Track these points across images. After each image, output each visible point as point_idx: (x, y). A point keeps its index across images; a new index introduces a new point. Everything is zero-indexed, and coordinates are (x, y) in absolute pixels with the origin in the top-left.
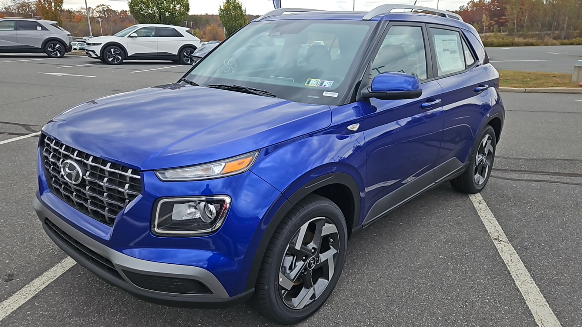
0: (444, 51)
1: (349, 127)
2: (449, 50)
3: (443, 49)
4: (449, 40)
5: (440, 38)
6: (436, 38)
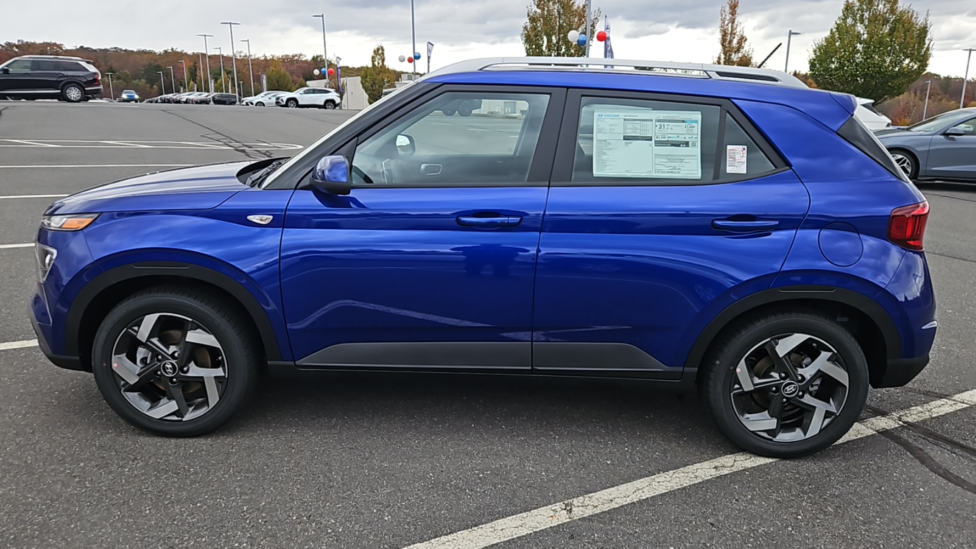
0: (624, 139)
1: (250, 217)
2: (654, 139)
3: (624, 136)
4: (660, 121)
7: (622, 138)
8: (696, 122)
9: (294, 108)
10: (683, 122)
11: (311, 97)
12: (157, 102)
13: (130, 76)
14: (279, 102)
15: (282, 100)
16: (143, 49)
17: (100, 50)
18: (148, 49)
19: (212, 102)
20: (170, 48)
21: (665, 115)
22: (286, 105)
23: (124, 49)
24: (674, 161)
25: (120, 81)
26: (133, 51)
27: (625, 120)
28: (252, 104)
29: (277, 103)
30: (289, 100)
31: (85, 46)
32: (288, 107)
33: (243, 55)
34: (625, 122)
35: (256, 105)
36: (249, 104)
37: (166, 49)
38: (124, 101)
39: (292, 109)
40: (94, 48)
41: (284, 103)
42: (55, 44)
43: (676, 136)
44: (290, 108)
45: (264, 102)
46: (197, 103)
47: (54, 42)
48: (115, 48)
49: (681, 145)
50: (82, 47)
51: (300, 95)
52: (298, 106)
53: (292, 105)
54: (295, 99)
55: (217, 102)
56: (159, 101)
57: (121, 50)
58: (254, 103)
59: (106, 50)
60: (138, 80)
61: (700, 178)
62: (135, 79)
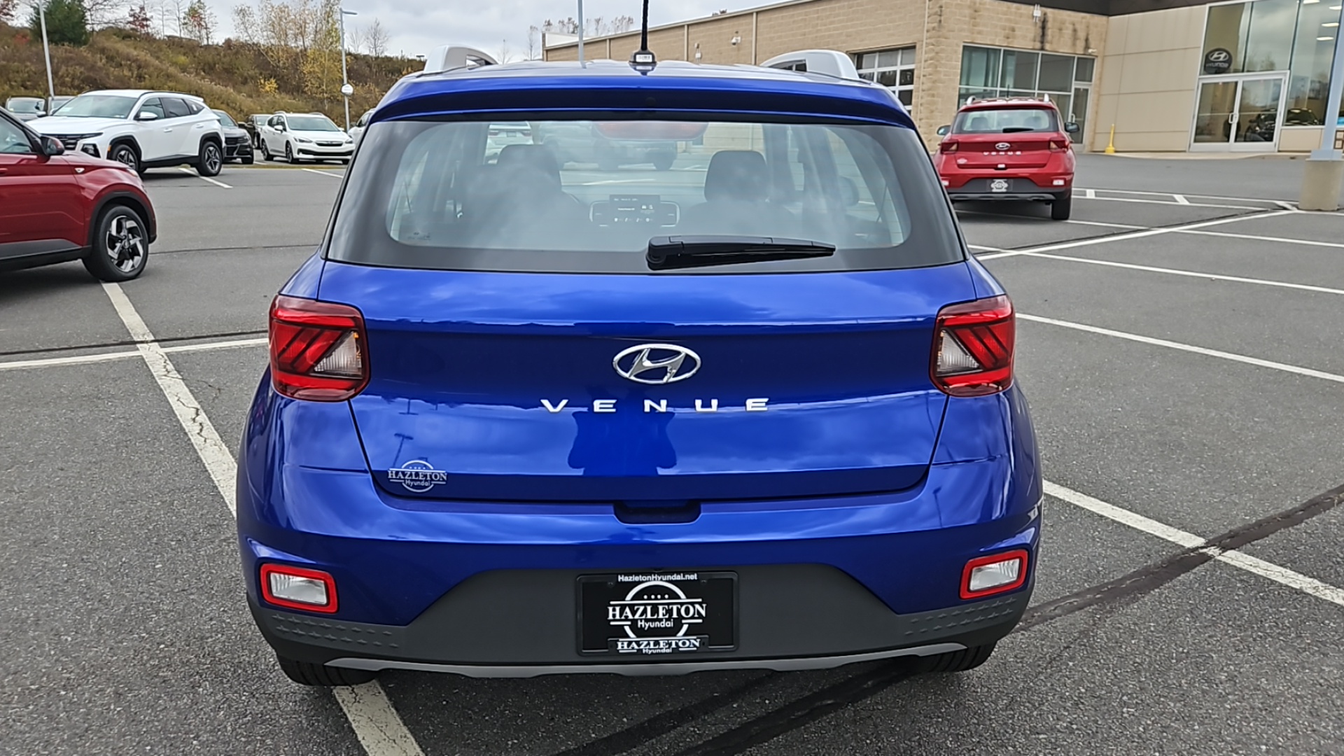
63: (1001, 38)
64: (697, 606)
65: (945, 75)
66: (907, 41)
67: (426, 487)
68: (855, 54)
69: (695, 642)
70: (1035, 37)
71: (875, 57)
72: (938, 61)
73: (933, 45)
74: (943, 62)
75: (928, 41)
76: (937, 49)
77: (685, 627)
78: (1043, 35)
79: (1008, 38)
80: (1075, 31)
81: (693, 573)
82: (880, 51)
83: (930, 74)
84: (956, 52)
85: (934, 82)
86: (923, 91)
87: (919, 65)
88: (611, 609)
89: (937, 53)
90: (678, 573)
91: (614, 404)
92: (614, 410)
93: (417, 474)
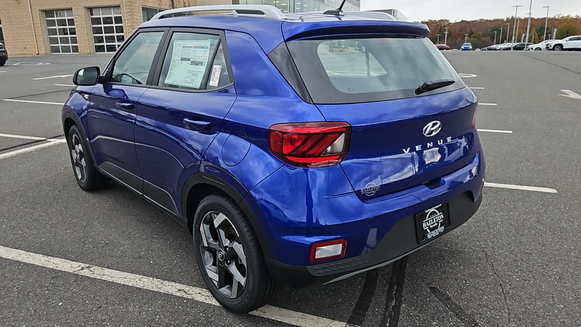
2: (191, 60)
3: (181, 58)
4: (195, 47)
5: (181, 44)
6: (176, 44)
7: (180, 59)
8: (207, 48)
9: (559, 51)
10: (203, 48)
11: (575, 43)
12: (485, 50)
13: (481, 36)
14: (548, 47)
15: (551, 46)
16: (497, 18)
17: (472, 21)
18: (500, 18)
19: (512, 49)
20: (511, 16)
21: (197, 43)
22: (553, 49)
23: (486, 19)
24: (194, 75)
25: (475, 39)
26: (491, 20)
27: (183, 47)
28: (532, 49)
29: (547, 48)
30: (556, 45)
31: (464, 20)
32: (554, 50)
33: (561, 16)
34: (184, 48)
35: (535, 50)
36: (530, 49)
37: (508, 17)
38: (463, 50)
39: (558, 52)
40: (469, 20)
41: (552, 48)
42: (446, 20)
43: (199, 58)
44: (556, 51)
45: (541, 47)
46: (504, 50)
47: (445, 19)
48: (481, 19)
49: (200, 64)
50: (462, 20)
51: (565, 42)
52: (563, 49)
53: (558, 49)
54: (561, 45)
55: (515, 48)
56: (487, 49)
57: (484, 20)
58: (534, 48)
59: (475, 21)
60: (485, 38)
61: (199, 88)
62: (484, 37)
63: (157, 4)
64: (441, 215)
65: (137, 20)
66: (116, 3)
67: (373, 193)
68: (88, 8)
69: (443, 228)
70: (170, 5)
71: (99, 10)
72: (133, 13)
73: (129, 6)
74: (135, 14)
75: (126, 4)
76: (131, 8)
77: (440, 224)
78: (173, 4)
79: (159, 4)
80: (184, 3)
81: (440, 204)
82: (102, 7)
83: (130, 19)
84: (139, 10)
85: (133, 23)
86: (128, 26)
87: (124, 15)
88: (423, 224)
89: (132, 10)
90: (437, 205)
91: (421, 147)
92: (421, 149)
93: (371, 188)
